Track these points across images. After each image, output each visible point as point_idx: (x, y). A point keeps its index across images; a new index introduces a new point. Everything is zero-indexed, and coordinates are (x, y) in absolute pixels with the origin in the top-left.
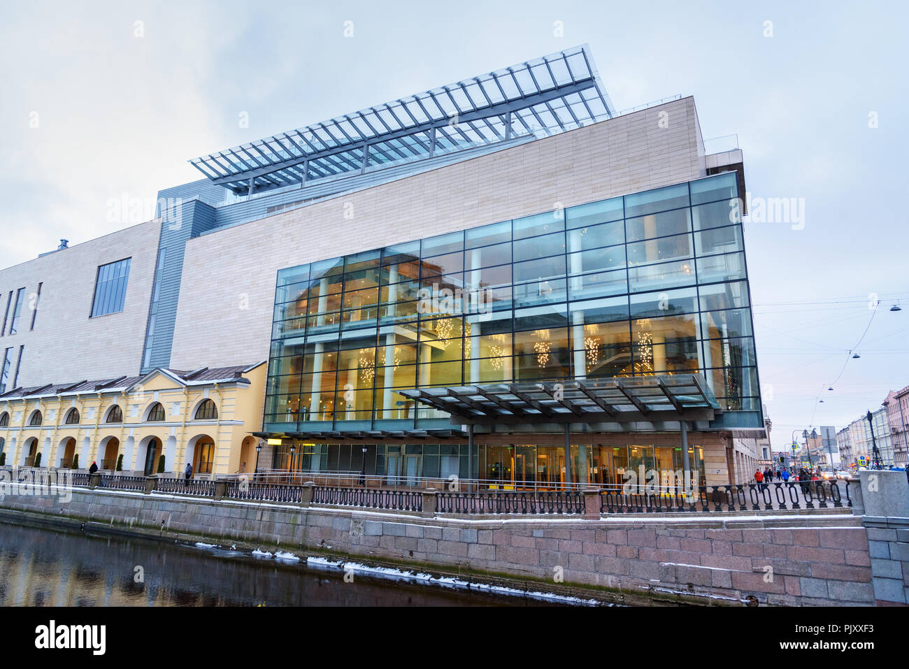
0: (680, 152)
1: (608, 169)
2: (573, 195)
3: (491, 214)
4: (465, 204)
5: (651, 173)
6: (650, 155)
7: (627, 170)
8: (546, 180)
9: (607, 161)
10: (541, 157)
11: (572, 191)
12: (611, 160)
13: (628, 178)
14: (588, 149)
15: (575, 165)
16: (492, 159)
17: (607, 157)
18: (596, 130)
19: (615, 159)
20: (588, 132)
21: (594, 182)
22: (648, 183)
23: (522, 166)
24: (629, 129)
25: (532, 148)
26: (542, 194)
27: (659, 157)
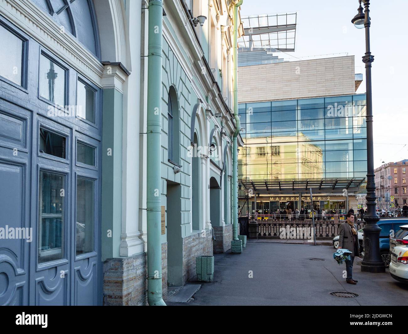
0: (347, 80)
1: (316, 83)
2: (299, 93)
3: (258, 96)
4: (243, 89)
5: (335, 88)
6: (335, 79)
7: (323, 84)
8: (285, 84)
9: (315, 79)
10: (284, 71)
11: (299, 91)
12: (317, 79)
13: (325, 88)
14: (307, 72)
15: (300, 78)
16: (258, 68)
17: (315, 77)
18: (311, 63)
19: (319, 79)
20: (307, 63)
21: (309, 88)
22: (333, 92)
23: (274, 75)
24: (326, 66)
25: (279, 66)
26: (284, 90)
27: (339, 81)
